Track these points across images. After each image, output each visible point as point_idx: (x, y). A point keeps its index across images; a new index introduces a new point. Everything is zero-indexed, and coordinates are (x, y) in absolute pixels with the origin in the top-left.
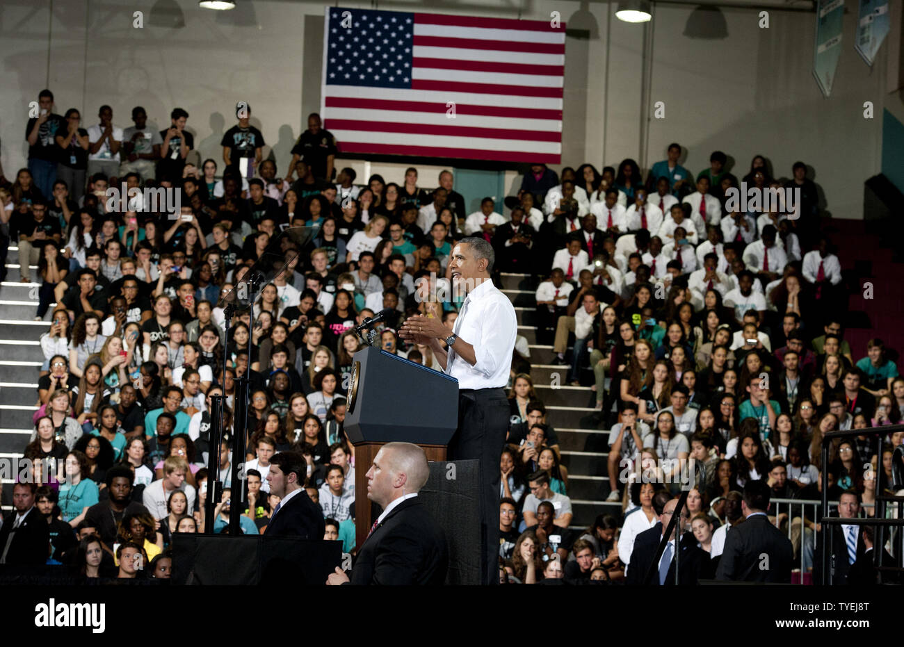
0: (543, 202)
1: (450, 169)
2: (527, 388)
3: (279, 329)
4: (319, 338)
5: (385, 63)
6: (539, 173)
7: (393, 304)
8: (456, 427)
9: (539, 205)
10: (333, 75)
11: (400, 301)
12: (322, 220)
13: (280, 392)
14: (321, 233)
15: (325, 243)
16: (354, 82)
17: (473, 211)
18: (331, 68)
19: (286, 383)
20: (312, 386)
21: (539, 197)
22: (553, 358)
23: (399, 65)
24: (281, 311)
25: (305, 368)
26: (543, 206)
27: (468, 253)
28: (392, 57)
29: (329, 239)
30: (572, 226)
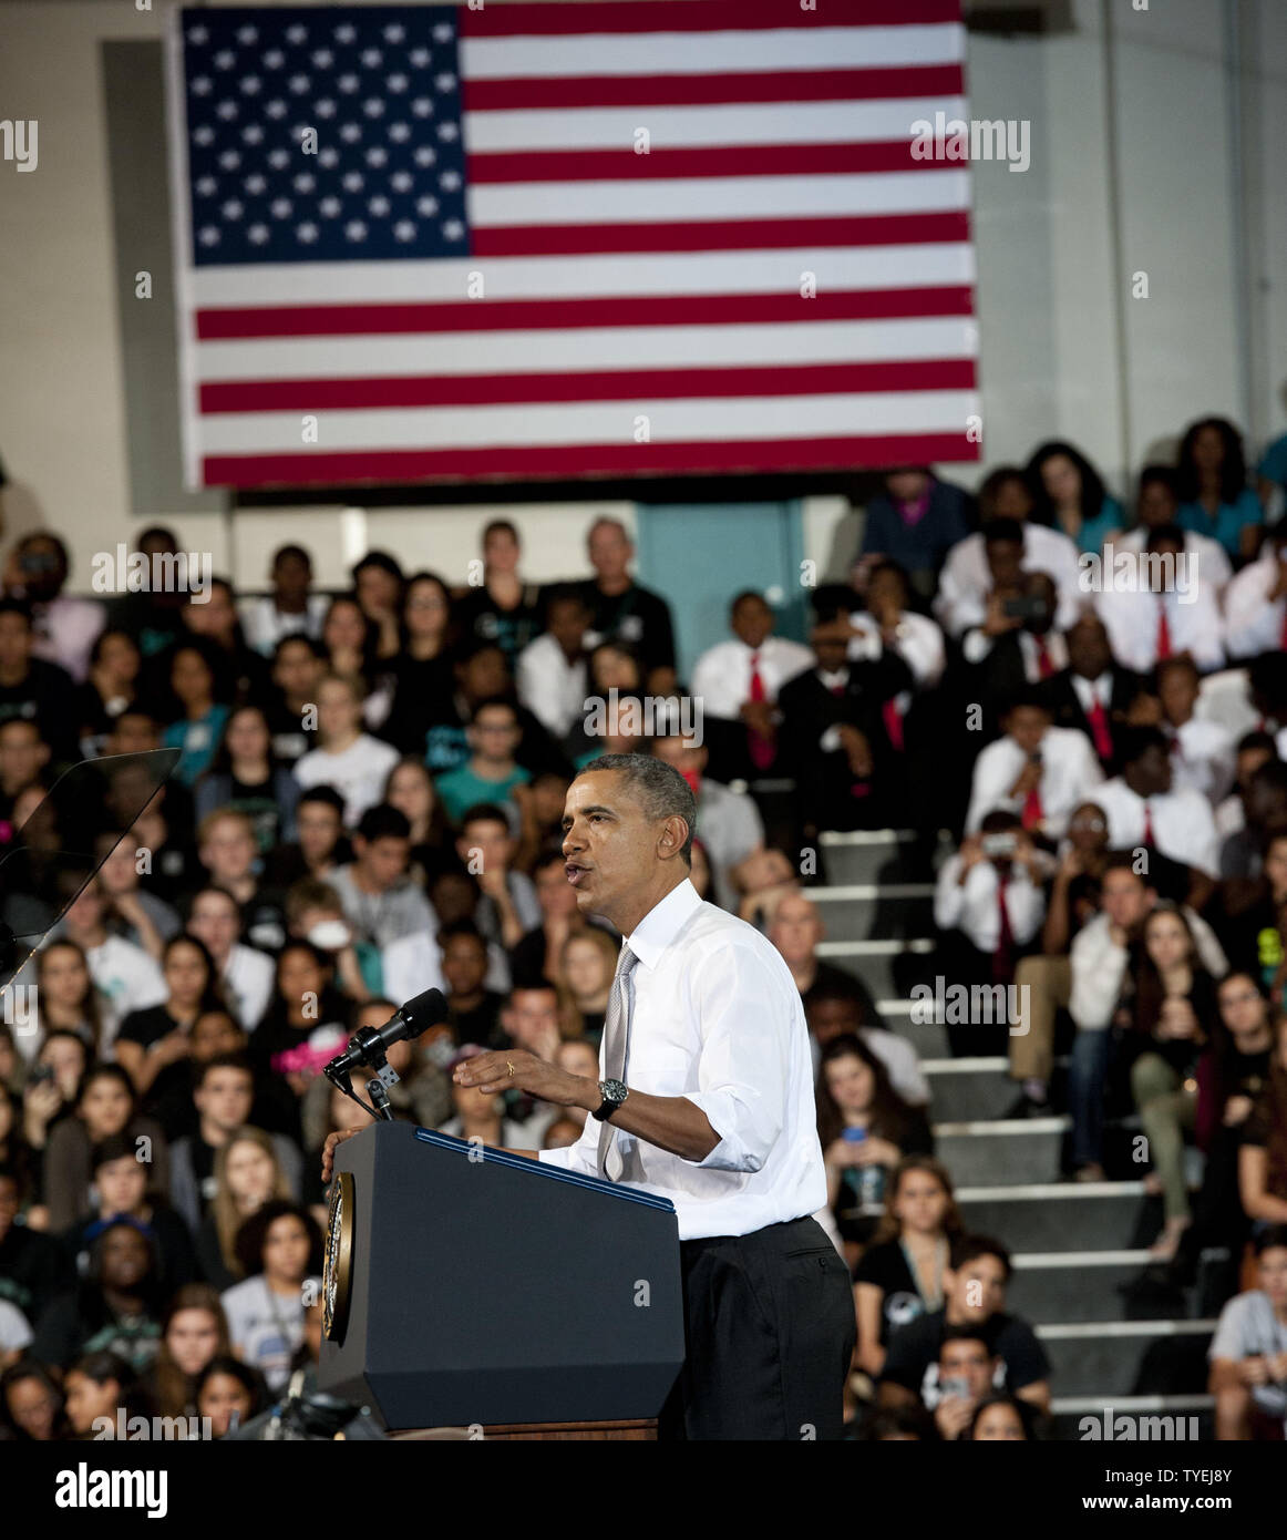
0: (936, 589)
1: (624, 513)
2: (935, 1205)
3: (105, 1087)
4: (242, 1103)
5: (378, 182)
6: (915, 498)
7: (474, 969)
8: (681, 1357)
9: (924, 602)
10: (210, 236)
11: (497, 957)
12: (221, 714)
13: (129, 1291)
14: (222, 760)
15: (241, 791)
16: (284, 250)
17: (708, 644)
18: (204, 211)
19: (140, 1257)
20: (231, 1263)
21: (920, 580)
22: (1011, 1094)
23: (426, 181)
24: (110, 1026)
25: (204, 1203)
26: (939, 605)
27: (622, 800)
28: (401, 157)
29: (251, 772)
30: (1044, 659)
